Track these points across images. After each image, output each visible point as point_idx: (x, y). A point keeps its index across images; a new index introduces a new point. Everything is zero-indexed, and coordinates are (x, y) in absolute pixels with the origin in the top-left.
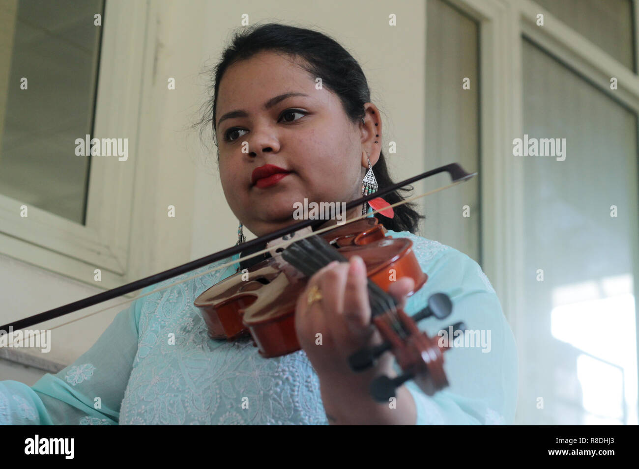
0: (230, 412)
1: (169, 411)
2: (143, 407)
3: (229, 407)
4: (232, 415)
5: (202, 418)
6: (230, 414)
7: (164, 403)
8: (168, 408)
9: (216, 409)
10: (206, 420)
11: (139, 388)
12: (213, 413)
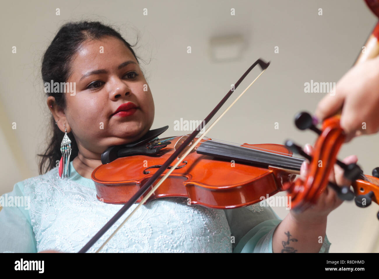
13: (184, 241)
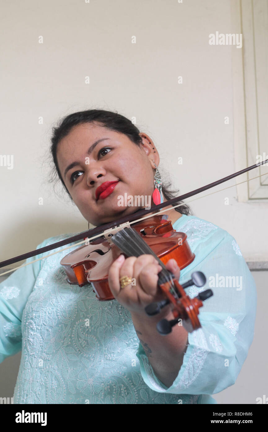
0: (82, 319)
1: (48, 317)
2: (34, 314)
3: (82, 316)
4: (83, 321)
5: (66, 322)
6: (82, 320)
7: (46, 313)
8: (48, 316)
9: (74, 318)
10: (68, 324)
11: (33, 303)
12: (73, 320)
13: (97, 328)
